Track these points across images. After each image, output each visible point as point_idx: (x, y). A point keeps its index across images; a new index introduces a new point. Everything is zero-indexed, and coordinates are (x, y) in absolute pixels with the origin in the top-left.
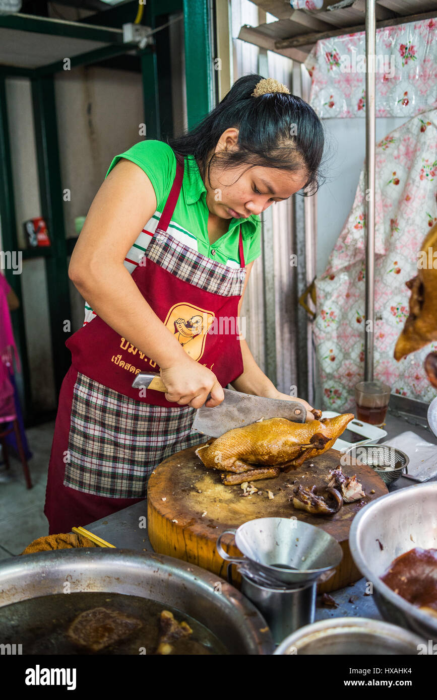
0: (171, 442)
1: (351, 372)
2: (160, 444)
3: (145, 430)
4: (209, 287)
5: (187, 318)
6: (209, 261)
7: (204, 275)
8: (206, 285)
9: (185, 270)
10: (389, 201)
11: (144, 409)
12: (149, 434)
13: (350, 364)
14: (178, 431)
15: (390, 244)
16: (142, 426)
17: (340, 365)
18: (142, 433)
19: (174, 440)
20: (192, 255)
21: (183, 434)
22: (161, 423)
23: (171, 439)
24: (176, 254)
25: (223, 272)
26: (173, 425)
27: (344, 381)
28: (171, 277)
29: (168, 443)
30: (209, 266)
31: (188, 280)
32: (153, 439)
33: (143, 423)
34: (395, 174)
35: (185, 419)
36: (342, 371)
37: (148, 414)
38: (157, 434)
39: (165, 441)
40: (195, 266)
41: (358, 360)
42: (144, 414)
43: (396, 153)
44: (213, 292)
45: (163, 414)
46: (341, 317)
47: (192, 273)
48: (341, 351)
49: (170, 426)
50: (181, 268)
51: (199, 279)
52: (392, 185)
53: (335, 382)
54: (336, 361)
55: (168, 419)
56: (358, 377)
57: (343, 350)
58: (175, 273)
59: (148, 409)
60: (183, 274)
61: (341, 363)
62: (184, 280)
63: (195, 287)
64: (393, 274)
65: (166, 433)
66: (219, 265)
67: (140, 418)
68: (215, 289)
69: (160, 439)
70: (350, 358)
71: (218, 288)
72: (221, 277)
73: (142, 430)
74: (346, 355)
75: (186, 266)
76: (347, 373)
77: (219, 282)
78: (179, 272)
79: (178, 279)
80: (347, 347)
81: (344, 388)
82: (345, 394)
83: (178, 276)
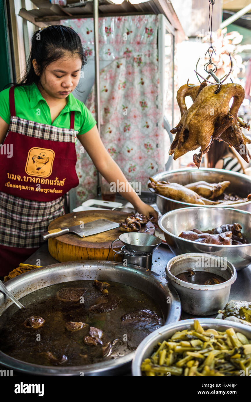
0: (39, 221)
1: (90, 182)
2: (34, 221)
3: (27, 213)
4: (45, 137)
5: (38, 155)
6: (41, 124)
7: (40, 132)
8: (43, 137)
9: (30, 131)
10: (103, 100)
11: (27, 202)
12: (29, 215)
13: (89, 178)
14: (43, 215)
15: (106, 119)
16: (25, 211)
17: (85, 179)
18: (25, 215)
19: (41, 220)
20: (31, 123)
21: (45, 218)
22: (35, 211)
23: (40, 219)
24: (24, 125)
25: (50, 129)
26: (41, 212)
27: (87, 187)
28: (25, 137)
29: (38, 221)
30: (41, 127)
31: (33, 136)
32: (31, 218)
33: (26, 209)
34: (105, 87)
35: (47, 210)
36: (86, 182)
37: (29, 205)
38: (33, 216)
39: (36, 220)
40: (34, 128)
41: (93, 176)
42: (27, 205)
43: (105, 77)
44: (48, 139)
45: (36, 206)
46: (82, 156)
47: (34, 132)
48: (84, 172)
49: (39, 212)
50: (28, 131)
51: (38, 134)
52: (104, 92)
53: (83, 187)
54: (82, 177)
55: (38, 209)
56: (93, 184)
57: (85, 172)
58: (26, 134)
59: (29, 203)
60: (30, 134)
61: (85, 178)
62: (31, 136)
63: (37, 139)
64: (108, 133)
65: (37, 216)
66: (46, 126)
67: (24, 207)
68: (48, 138)
69: (34, 218)
70: (89, 175)
71: (50, 137)
72: (49, 131)
73: (25, 213)
74: (87, 174)
75: (30, 130)
76: (88, 182)
77: (49, 134)
78: (28, 133)
79: (28, 137)
80: (87, 170)
81: (86, 190)
82: (87, 193)
83: (28, 135)
